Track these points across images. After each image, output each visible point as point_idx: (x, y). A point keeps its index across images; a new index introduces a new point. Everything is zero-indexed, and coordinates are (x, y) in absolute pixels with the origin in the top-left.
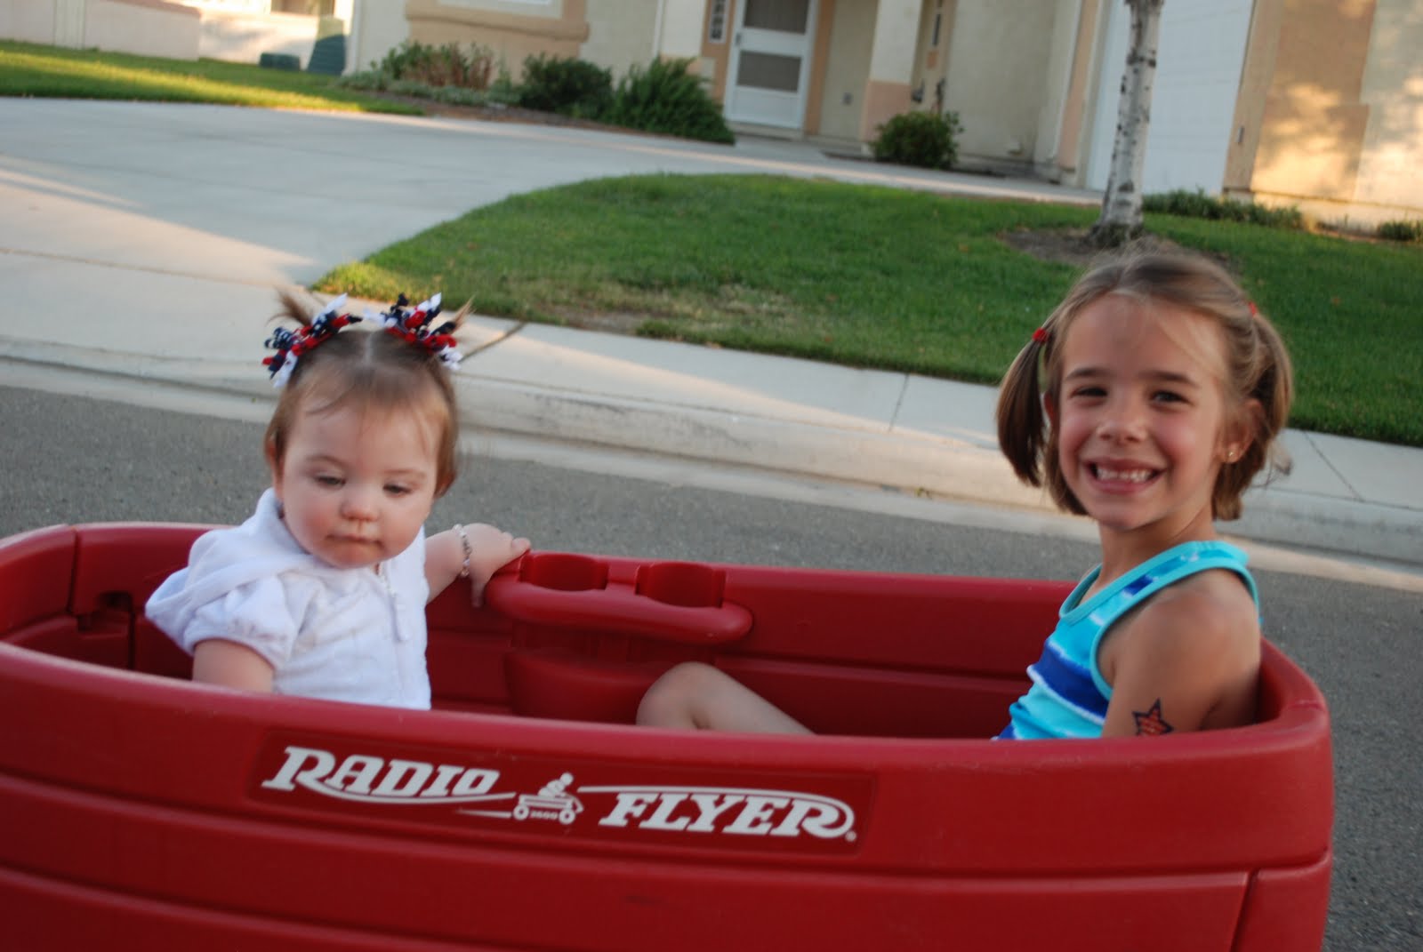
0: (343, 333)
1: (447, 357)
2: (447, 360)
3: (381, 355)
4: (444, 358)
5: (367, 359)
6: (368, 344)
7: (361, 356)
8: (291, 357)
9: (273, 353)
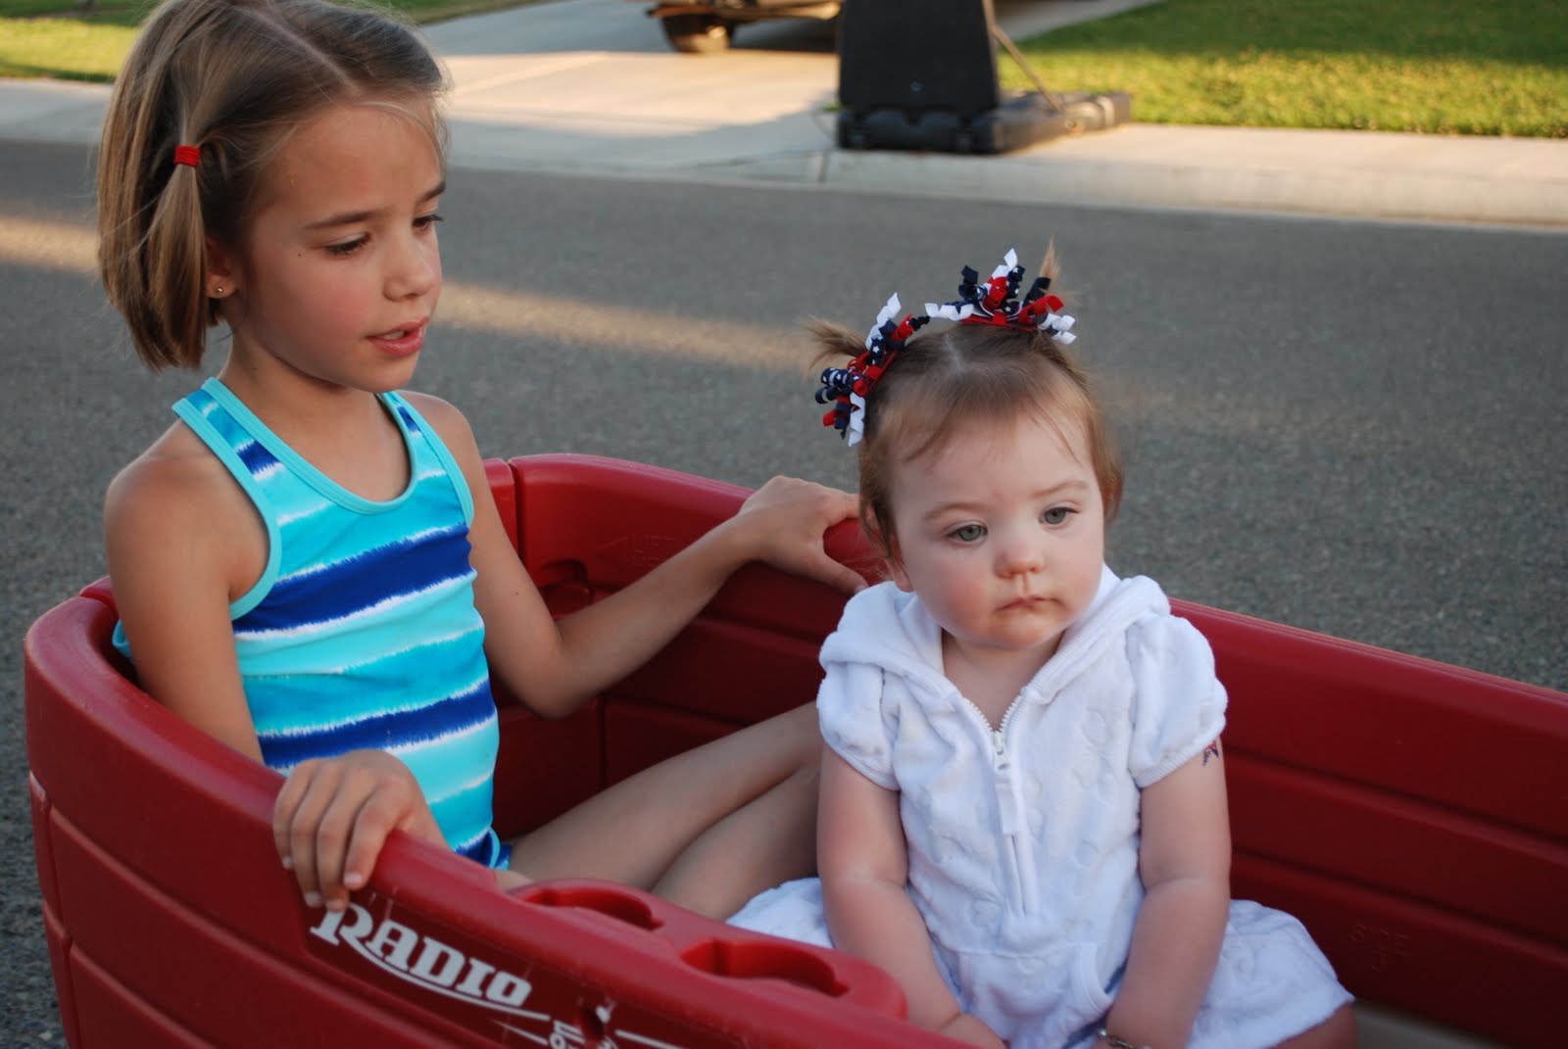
0: (911, 344)
1: (1054, 327)
2: (1057, 332)
3: (973, 353)
4: (1051, 331)
5: (957, 364)
6: (949, 346)
7: (947, 364)
8: (856, 399)
9: (832, 405)
